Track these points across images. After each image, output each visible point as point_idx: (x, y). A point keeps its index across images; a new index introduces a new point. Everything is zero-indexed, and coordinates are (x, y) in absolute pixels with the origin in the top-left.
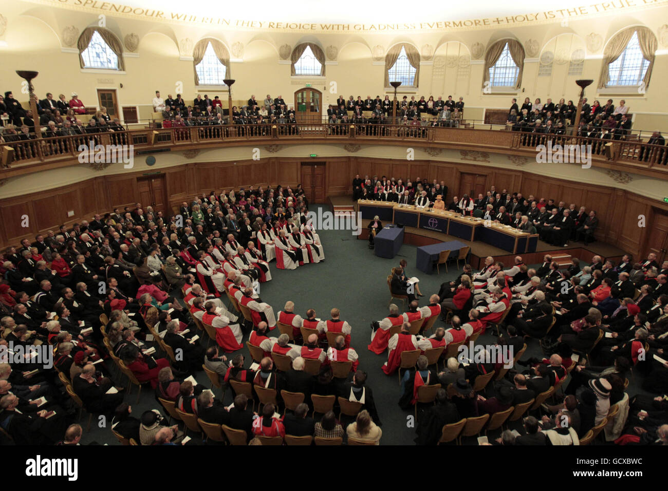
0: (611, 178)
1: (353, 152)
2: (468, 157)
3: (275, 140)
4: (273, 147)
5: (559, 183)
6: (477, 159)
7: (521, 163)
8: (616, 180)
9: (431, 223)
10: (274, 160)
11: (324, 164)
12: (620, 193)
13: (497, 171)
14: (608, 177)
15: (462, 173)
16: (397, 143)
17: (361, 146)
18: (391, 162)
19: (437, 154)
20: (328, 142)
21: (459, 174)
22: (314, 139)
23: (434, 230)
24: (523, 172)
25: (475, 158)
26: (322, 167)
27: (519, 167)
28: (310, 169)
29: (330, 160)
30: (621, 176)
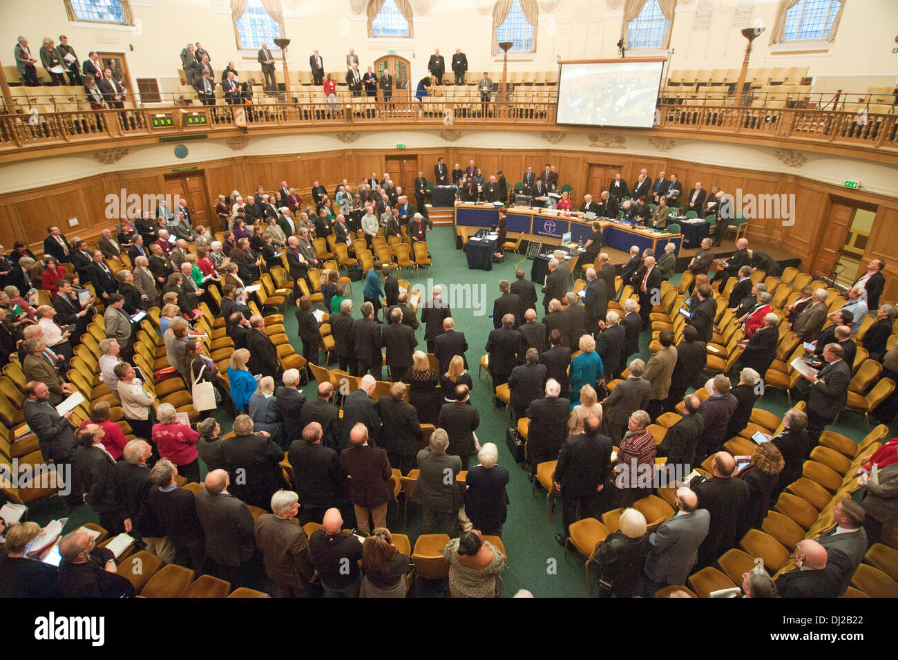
0: (781, 161)
1: (451, 141)
2: (598, 143)
3: (350, 125)
4: (349, 135)
5: (712, 171)
6: (611, 145)
7: (665, 147)
8: (785, 163)
9: (547, 227)
10: (350, 153)
11: (414, 157)
12: (790, 180)
13: (635, 160)
14: (776, 160)
15: (591, 165)
16: (507, 128)
17: (462, 134)
18: (502, 153)
19: (560, 140)
20: (419, 127)
21: (586, 166)
22: (401, 124)
23: (551, 236)
24: (668, 160)
25: (607, 144)
26: (413, 161)
27: (662, 153)
28: (398, 165)
29: (424, 152)
30: (792, 157)
